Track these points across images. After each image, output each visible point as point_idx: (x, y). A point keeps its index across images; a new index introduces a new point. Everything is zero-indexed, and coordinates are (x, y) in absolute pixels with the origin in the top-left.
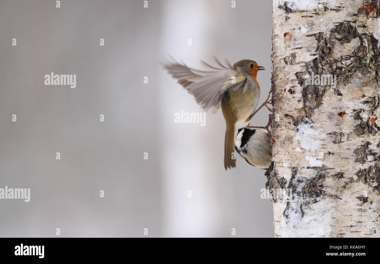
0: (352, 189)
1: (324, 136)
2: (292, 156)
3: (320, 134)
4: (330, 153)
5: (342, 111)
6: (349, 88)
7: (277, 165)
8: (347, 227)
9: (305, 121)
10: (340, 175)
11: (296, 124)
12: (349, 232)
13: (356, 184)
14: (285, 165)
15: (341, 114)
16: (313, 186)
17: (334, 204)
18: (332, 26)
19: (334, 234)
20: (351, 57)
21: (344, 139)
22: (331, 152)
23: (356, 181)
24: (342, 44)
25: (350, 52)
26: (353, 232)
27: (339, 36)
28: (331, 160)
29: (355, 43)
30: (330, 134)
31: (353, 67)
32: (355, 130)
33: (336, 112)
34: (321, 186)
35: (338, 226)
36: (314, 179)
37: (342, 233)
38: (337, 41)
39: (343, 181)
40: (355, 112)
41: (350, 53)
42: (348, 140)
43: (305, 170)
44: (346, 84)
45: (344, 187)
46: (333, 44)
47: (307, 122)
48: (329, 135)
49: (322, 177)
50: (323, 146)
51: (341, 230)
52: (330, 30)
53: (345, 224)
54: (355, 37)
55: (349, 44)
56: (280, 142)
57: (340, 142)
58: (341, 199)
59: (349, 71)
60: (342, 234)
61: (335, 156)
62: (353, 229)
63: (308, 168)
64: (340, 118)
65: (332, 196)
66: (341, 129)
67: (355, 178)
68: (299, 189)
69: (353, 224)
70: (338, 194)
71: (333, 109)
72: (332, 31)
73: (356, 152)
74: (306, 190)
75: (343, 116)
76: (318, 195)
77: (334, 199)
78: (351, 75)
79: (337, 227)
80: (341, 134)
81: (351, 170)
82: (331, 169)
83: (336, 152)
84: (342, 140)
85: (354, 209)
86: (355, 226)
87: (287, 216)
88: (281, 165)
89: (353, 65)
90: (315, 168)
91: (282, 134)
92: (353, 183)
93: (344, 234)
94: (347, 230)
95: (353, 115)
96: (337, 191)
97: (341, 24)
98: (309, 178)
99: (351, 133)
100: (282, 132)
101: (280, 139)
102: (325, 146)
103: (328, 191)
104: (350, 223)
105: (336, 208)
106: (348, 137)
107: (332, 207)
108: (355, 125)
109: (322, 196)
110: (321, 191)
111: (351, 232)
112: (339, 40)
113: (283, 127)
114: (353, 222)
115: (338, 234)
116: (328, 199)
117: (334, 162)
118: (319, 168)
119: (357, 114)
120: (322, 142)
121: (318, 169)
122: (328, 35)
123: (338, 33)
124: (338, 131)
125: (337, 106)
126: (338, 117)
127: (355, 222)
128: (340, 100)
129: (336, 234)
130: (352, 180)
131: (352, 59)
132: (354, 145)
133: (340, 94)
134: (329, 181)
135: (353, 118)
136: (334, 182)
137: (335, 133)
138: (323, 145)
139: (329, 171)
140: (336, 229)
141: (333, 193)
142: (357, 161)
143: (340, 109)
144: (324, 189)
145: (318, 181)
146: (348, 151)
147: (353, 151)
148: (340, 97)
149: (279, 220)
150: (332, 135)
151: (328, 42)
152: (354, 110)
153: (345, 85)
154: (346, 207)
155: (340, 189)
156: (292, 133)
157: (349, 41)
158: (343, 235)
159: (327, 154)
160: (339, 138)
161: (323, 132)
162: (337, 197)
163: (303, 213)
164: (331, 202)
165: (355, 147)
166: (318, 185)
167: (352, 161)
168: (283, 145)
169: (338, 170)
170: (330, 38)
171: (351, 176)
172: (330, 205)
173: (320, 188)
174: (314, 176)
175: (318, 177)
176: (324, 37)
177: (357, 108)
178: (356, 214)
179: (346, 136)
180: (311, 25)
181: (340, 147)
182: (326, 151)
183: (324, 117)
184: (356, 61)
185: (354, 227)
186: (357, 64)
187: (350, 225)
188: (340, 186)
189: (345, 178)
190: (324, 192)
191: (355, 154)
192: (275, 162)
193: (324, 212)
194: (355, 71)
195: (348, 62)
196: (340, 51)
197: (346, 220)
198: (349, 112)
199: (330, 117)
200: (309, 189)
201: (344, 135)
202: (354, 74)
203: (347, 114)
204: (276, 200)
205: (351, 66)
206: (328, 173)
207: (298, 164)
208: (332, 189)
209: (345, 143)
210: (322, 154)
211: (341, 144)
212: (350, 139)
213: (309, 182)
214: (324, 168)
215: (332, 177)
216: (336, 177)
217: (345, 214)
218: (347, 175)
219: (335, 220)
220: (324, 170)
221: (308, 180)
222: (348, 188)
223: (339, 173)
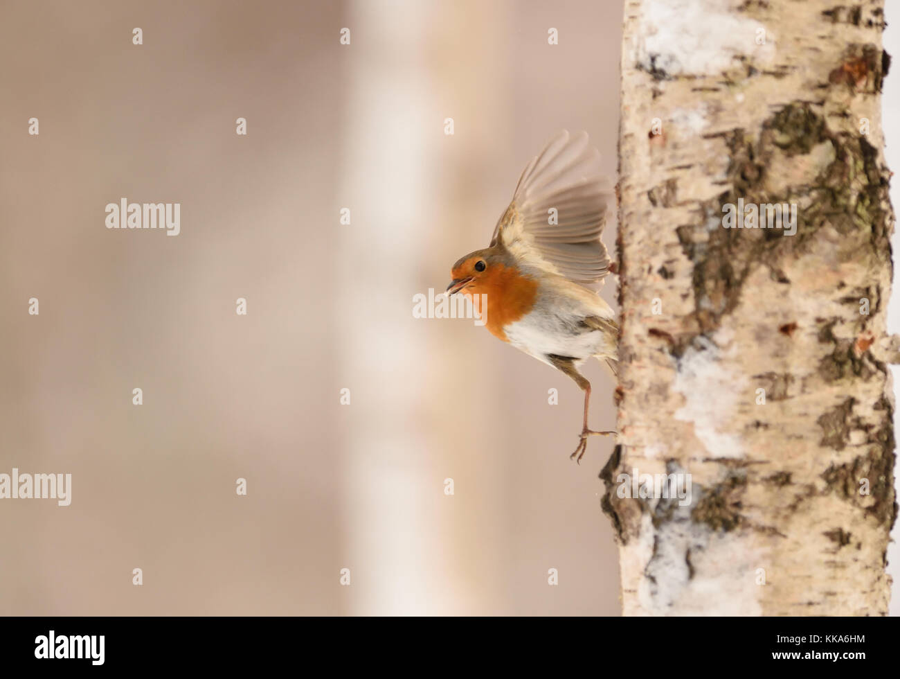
0: (813, 514)
1: (744, 382)
2: (667, 431)
3: (735, 378)
4: (758, 424)
5: (789, 321)
6: (807, 265)
7: (630, 452)
8: (800, 607)
9: (699, 346)
10: (783, 479)
11: (677, 352)
13: (822, 500)
14: (651, 451)
15: (787, 329)
16: (718, 505)
17: (767, 549)
18: (765, 114)
20: (812, 189)
21: (793, 390)
22: (762, 419)
23: (823, 494)
24: (789, 156)
25: (809, 176)
27: (782, 139)
28: (763, 441)
29: (821, 154)
30: (760, 377)
31: (816, 214)
32: (820, 369)
33: (774, 323)
34: (738, 505)
35: (778, 604)
36: (720, 485)
38: (777, 150)
39: (791, 491)
40: (822, 325)
41: (810, 179)
42: (803, 391)
43: (699, 466)
44: (799, 255)
45: (793, 508)
46: (768, 158)
47: (703, 348)
48: (758, 381)
49: (736, 482)
50: (744, 407)
51: (786, 614)
52: (761, 122)
53: (796, 598)
54: (821, 140)
55: (806, 158)
56: (638, 396)
57: (784, 397)
58: (785, 536)
59: (808, 224)
61: (772, 432)
62: (814, 611)
63: (707, 460)
64: (784, 339)
65: (761, 529)
66: (785, 365)
67: (821, 485)
68: (684, 513)
69: (814, 598)
70: (779, 523)
71: (768, 315)
72: (766, 126)
73: (823, 421)
74: (701, 514)
75: (790, 332)
76: (728, 527)
77: (770, 536)
78: (811, 234)
80: (787, 378)
81: (809, 466)
82: (761, 462)
83: (773, 421)
84: (790, 393)
85: (818, 562)
86: (818, 604)
87: (653, 579)
88: (638, 452)
89: (816, 207)
90: (722, 461)
91: (643, 377)
92: (814, 498)
94: (801, 612)
95: (816, 330)
96: (775, 517)
97: (788, 109)
98: (707, 485)
99: (811, 375)
100: (643, 372)
101: (637, 390)
102: (747, 408)
103: (754, 516)
104: (807, 597)
105: (773, 560)
106: (804, 386)
107: (764, 557)
108: (821, 355)
109: (738, 530)
110: (736, 518)
112: (784, 147)
113: (646, 361)
114: (814, 593)
116: (753, 537)
117: (768, 445)
118: (733, 460)
119: (825, 331)
120: (739, 398)
121: (731, 464)
122: (754, 136)
123: (781, 130)
124: (779, 371)
125: (776, 309)
126: (778, 335)
127: (820, 593)
128: (785, 294)
130: (811, 491)
131: (814, 194)
132: (817, 404)
133: (783, 280)
134: (755, 493)
135: (815, 339)
136: (769, 495)
137: (770, 376)
138: (743, 404)
139: (756, 467)
140: (772, 611)
141: (766, 521)
142: (824, 443)
143: (785, 315)
144: (744, 513)
145: (728, 492)
146: (802, 420)
147: (815, 418)
148: (783, 287)
149: (632, 588)
150: (765, 381)
151: (755, 151)
152: (819, 320)
153: (796, 258)
154: (798, 556)
155: (784, 513)
156: (667, 375)
157: (806, 150)
159: (753, 425)
160: (780, 387)
161: (743, 372)
162: (774, 532)
163: (692, 573)
164: (762, 544)
165: (820, 411)
166: (729, 501)
167: (812, 444)
168: (644, 404)
169: (778, 466)
170: (761, 143)
171: (809, 481)
172: (758, 552)
173: (733, 510)
174: (720, 480)
175: (729, 481)
176: (746, 139)
177: (825, 314)
178: (821, 573)
179: (798, 384)
180: (715, 111)
181: (783, 408)
182: (749, 419)
183: (746, 335)
184: (823, 199)
185: (817, 607)
186: (826, 207)
187: (806, 602)
188: (784, 505)
189: (796, 486)
190: (744, 519)
191: (819, 427)
192: (626, 446)
193: (743, 568)
194: (822, 224)
195: (806, 201)
196: (786, 176)
197: (797, 589)
198: (806, 326)
199: (760, 335)
200: (707, 512)
201: (793, 381)
202: (820, 230)
203: (802, 329)
204: (628, 538)
205: (811, 211)
206: (754, 473)
207: (681, 450)
208: (764, 513)
209: (797, 399)
210: (740, 425)
211: (786, 402)
212: (807, 390)
213: (708, 494)
214: (745, 460)
215: (765, 483)
216: (773, 482)
217: (795, 573)
218: (800, 479)
219: (770, 589)
220: (745, 465)
221: (705, 490)
222: (803, 511)
223: (781, 474)
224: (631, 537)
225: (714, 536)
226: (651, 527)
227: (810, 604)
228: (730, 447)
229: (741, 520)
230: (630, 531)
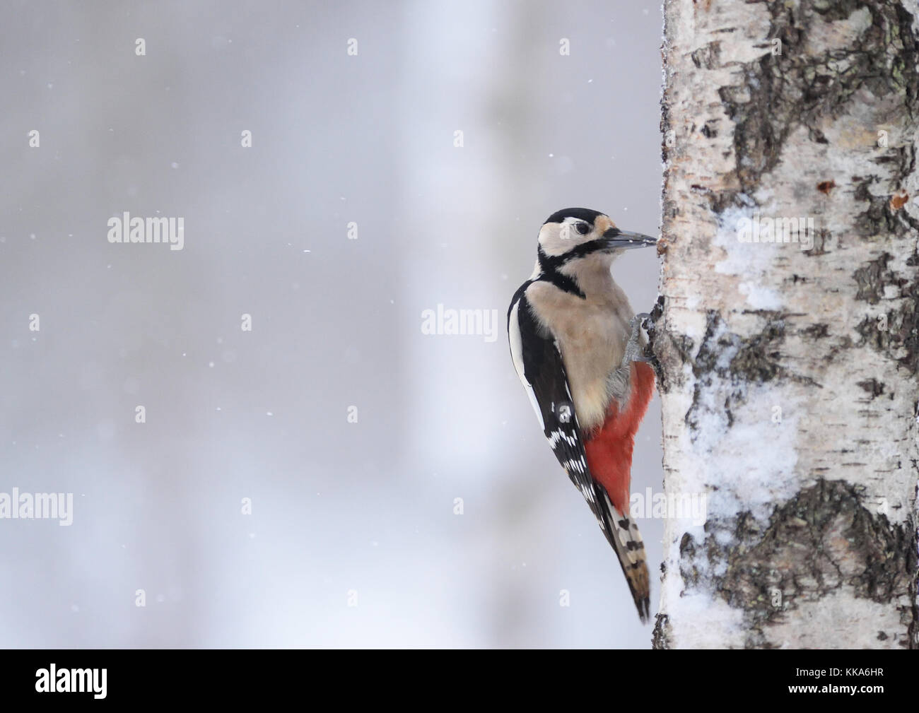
0: (848, 364)
2: (708, 284)
4: (796, 278)
5: (827, 180)
6: (844, 126)
7: (673, 303)
8: (834, 455)
9: (740, 202)
10: (820, 331)
11: (718, 207)
12: (838, 466)
13: (857, 352)
14: (692, 302)
15: (824, 187)
16: (757, 356)
17: (804, 399)
19: (804, 468)
20: (849, 53)
21: (831, 245)
22: (800, 275)
23: (857, 346)
24: (829, 21)
25: (847, 40)
26: (848, 464)
27: (822, 4)
28: (800, 294)
29: (859, 20)
31: (853, 77)
32: (856, 226)
33: (811, 181)
34: (775, 356)
35: (813, 450)
36: (759, 338)
37: (823, 467)
38: (817, 15)
39: (826, 344)
40: (857, 183)
41: (848, 44)
42: (839, 247)
43: (738, 317)
44: (837, 116)
45: (829, 359)
46: (808, 22)
47: (742, 204)
49: (775, 333)
50: (782, 262)
51: (820, 460)
53: (830, 446)
54: (859, 6)
55: (844, 23)
56: (681, 250)
57: (822, 252)
58: (821, 387)
59: (845, 86)
60: (821, 469)
61: (809, 286)
62: (848, 458)
63: (746, 312)
64: (822, 196)
65: (798, 379)
66: (823, 222)
67: (856, 337)
68: (723, 362)
69: (848, 445)
70: (815, 374)
71: (806, 173)
73: (858, 276)
74: (739, 364)
75: (828, 191)
76: (766, 377)
77: (805, 385)
78: (848, 96)
79: (811, 453)
80: (825, 234)
81: (845, 318)
82: (798, 315)
83: (810, 276)
84: (826, 249)
85: (852, 411)
86: (852, 451)
87: (693, 426)
88: (681, 304)
89: (853, 71)
90: (760, 313)
91: (685, 232)
92: (849, 349)
93: (827, 469)
94: (835, 459)
95: (852, 188)
96: (811, 368)
98: (746, 335)
99: (847, 231)
100: (686, 227)
101: (680, 244)
102: (785, 262)
103: (792, 367)
104: (841, 444)
105: (809, 408)
106: (840, 242)
107: (800, 406)
108: (857, 213)
109: (776, 379)
110: (774, 367)
111: (844, 465)
112: (823, 12)
113: (688, 216)
114: (849, 442)
115: (812, 470)
116: (790, 386)
117: (805, 298)
118: (771, 312)
119: (860, 189)
120: (778, 253)
121: (769, 316)
122: (794, 1)
124: (816, 227)
125: (814, 167)
126: (815, 193)
127: (854, 441)
128: (823, 153)
129: (809, 469)
130: (847, 343)
131: (852, 58)
132: (853, 259)
133: (822, 140)
134: (793, 345)
135: (852, 197)
136: (806, 345)
138: (781, 259)
139: (793, 320)
140: (807, 457)
141: (803, 371)
142: (859, 297)
143: (823, 174)
144: (781, 363)
145: (766, 343)
146: (839, 274)
147: (851, 273)
148: (821, 147)
149: (673, 434)
151: (796, 16)
152: (855, 179)
153: (835, 119)
154: (833, 405)
155: (820, 363)
156: (709, 230)
157: (844, 16)
158: (825, 471)
159: (790, 279)
160: (818, 242)
162: (810, 382)
163: (731, 420)
164: (798, 394)
165: (856, 266)
166: (767, 352)
167: (847, 298)
168: (687, 258)
169: (815, 319)
170: (801, 9)
171: (844, 333)
172: (795, 400)
173: (771, 360)
174: (759, 332)
175: (767, 333)
176: (787, 4)
177: (861, 173)
178: (856, 422)
179: (835, 239)
181: (820, 263)
182: (788, 274)
183: (785, 193)
184: (860, 63)
185: (851, 454)
186: (863, 70)
187: (840, 449)
188: (820, 357)
189: (831, 338)
190: (782, 369)
191: (855, 282)
192: (669, 297)
194: (859, 87)
195: (843, 65)
196: (825, 40)
197: (832, 437)
198: (843, 182)
199: (799, 192)
200: (746, 362)
201: (830, 236)
202: (857, 92)
203: (839, 187)
204: (670, 386)
205: (849, 73)
206: (792, 325)
207: (721, 302)
208: (800, 364)
209: (834, 254)
210: (779, 279)
211: (823, 257)
212: (844, 246)
213: (747, 345)
214: (783, 313)
215: (801, 335)
216: (809, 334)
217: (830, 422)
218: (836, 331)
219: (806, 437)
220: (783, 318)
221: (745, 341)
222: (838, 362)
223: (817, 326)
224: (673, 384)
225: (753, 385)
226: (692, 376)
227: (844, 451)
228: (768, 299)
229: (778, 370)
230: (671, 379)
